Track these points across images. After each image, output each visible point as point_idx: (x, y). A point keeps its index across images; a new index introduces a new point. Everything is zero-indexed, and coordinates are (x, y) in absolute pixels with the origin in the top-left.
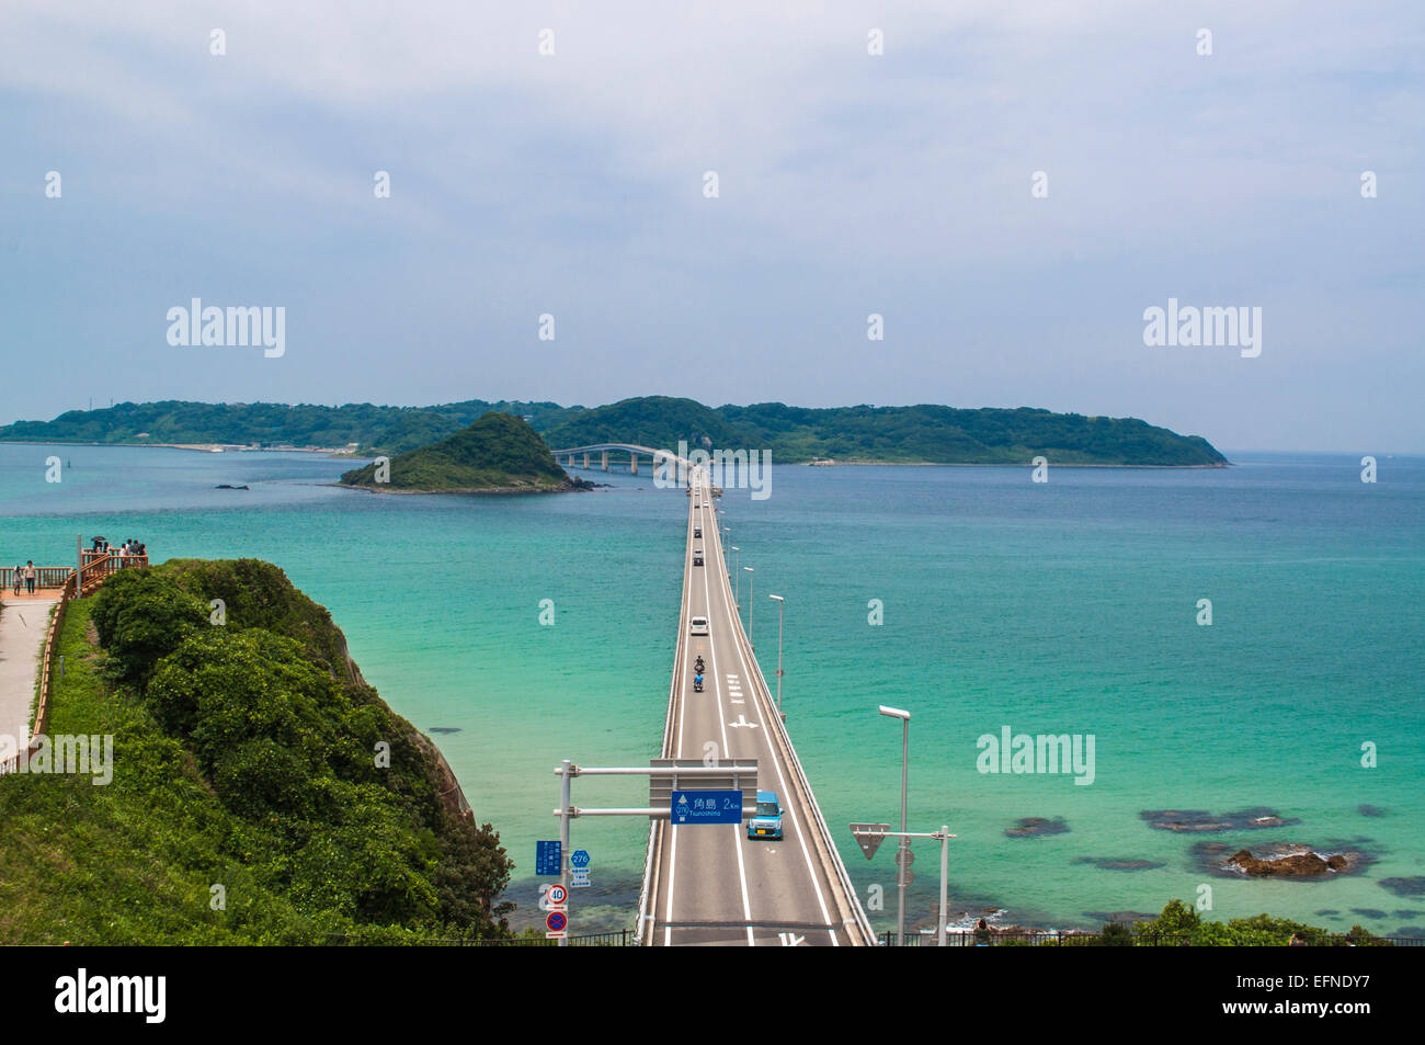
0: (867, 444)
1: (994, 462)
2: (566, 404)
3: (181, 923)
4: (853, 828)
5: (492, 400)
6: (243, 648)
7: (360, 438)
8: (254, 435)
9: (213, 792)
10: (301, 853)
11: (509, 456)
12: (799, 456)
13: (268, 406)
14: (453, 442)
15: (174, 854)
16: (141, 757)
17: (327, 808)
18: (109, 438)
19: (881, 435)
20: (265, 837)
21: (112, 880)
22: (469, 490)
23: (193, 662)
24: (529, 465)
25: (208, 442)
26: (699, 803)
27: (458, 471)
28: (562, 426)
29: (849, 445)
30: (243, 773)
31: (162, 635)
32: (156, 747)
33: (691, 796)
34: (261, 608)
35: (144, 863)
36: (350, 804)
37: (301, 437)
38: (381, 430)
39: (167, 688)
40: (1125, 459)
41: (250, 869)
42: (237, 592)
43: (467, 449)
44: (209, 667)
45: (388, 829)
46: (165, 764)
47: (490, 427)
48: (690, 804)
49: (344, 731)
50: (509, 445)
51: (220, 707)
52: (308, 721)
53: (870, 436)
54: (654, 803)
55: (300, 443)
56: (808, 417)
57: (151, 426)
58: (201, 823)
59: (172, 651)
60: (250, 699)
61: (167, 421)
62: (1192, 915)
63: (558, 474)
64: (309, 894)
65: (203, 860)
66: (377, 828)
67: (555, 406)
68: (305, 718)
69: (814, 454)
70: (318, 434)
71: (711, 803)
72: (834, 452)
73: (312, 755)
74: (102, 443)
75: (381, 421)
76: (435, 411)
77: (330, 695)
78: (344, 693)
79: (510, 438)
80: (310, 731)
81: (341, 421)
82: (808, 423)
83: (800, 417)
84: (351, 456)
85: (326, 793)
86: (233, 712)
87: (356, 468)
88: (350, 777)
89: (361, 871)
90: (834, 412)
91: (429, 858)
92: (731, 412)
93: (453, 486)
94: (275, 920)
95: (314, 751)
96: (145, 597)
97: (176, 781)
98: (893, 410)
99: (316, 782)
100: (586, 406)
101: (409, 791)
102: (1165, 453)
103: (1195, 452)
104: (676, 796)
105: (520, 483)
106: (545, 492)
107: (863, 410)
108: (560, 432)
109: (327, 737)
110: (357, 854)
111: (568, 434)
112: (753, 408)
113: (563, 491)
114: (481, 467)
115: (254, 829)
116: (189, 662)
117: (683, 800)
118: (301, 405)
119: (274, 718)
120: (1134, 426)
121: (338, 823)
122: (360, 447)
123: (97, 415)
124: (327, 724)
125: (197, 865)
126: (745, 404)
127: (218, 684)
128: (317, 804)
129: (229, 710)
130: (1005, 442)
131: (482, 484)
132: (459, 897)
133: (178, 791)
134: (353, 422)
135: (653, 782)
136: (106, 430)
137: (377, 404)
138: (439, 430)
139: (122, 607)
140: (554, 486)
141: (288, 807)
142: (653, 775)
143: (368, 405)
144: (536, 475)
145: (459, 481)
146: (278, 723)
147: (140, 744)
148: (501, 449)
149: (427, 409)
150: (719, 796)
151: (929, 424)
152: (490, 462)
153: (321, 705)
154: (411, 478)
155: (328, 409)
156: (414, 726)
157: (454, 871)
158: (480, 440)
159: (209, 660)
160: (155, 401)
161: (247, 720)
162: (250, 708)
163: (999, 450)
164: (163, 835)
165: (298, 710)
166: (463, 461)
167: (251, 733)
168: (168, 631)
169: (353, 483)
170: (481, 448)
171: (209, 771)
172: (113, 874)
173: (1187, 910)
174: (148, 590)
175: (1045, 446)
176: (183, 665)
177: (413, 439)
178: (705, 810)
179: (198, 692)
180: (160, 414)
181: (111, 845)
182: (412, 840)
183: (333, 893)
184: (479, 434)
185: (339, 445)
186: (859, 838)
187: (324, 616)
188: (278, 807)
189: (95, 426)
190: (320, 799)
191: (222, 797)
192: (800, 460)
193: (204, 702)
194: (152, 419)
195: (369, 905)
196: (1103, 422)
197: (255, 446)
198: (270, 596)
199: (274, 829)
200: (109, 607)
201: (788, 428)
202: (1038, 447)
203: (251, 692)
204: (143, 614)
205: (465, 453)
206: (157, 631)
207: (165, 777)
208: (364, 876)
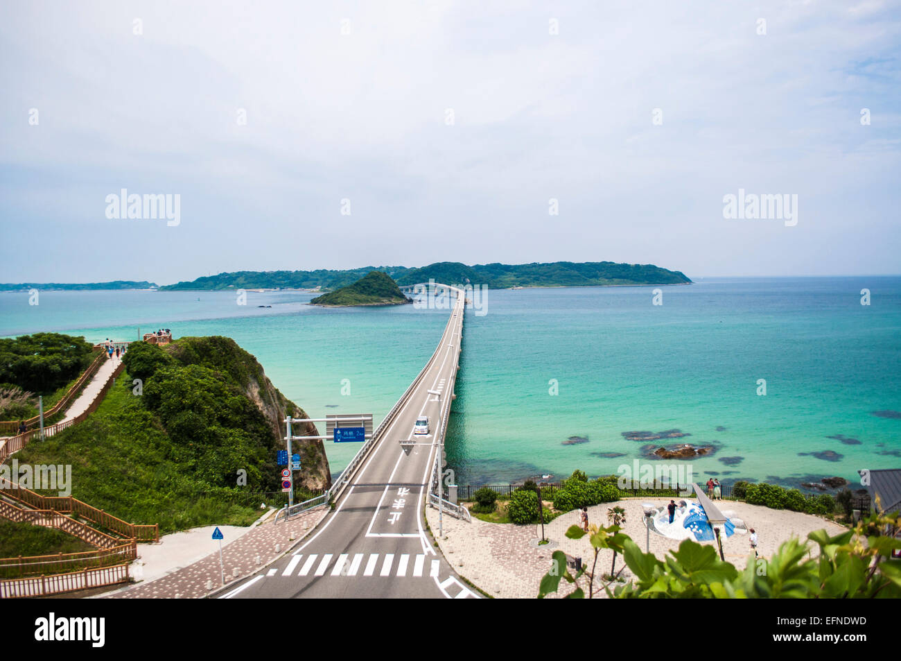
0: (537, 279)
1: (590, 285)
2: (408, 267)
3: (135, 488)
4: (400, 442)
5: (377, 266)
6: (181, 373)
7: (322, 284)
8: (278, 285)
9: (167, 433)
10: (201, 458)
11: (381, 290)
12: (507, 285)
13: (283, 272)
14: (357, 284)
15: (141, 460)
16: (133, 420)
17: (215, 439)
18: (217, 288)
19: (543, 276)
20: (186, 451)
21: (106, 470)
22: (364, 305)
23: (160, 379)
24: (389, 293)
25: (257, 288)
26: (346, 433)
27: (359, 297)
28: (405, 276)
29: (528, 280)
30: (178, 425)
31: (148, 368)
32: (141, 415)
33: (342, 430)
34: (222, 356)
35: (124, 463)
36: (226, 437)
37: (296, 285)
38: (330, 280)
39: (148, 390)
40: (647, 282)
41: (178, 465)
42: (210, 350)
43: (363, 287)
44: (165, 381)
45: (241, 447)
46: (144, 422)
47: (373, 277)
48: (342, 433)
49: (226, 406)
50: (381, 285)
51: (169, 398)
52: (208, 403)
53: (537, 276)
54: (328, 434)
55: (296, 287)
56: (511, 269)
57: (234, 282)
58: (158, 446)
59: (152, 375)
60: (183, 394)
61: (241, 280)
62: (584, 476)
63: (402, 296)
64: (202, 475)
65: (153, 462)
66: (236, 447)
67: (404, 268)
68: (207, 401)
69: (513, 284)
70: (304, 283)
71: (351, 433)
72: (523, 283)
73: (209, 417)
74: (215, 290)
75: (330, 277)
76: (352, 272)
77: (221, 392)
78: (229, 391)
79: (381, 282)
80: (209, 407)
81: (312, 277)
82: (511, 271)
83: (507, 268)
84: (318, 292)
85: (214, 433)
86: (174, 400)
87: (317, 297)
88: (228, 426)
89: (226, 465)
90: (523, 266)
91: (260, 459)
92: (478, 268)
93: (357, 303)
94: (176, 486)
95: (210, 415)
96: (142, 353)
97: (148, 429)
98: (547, 264)
99: (210, 428)
100: (417, 267)
101: (257, 432)
102: (664, 279)
103: (677, 278)
104: (336, 430)
105: (385, 301)
106: (396, 305)
107: (534, 265)
108: (405, 279)
109: (217, 409)
110: (226, 458)
111: (408, 279)
112: (487, 266)
113: (404, 304)
114: (369, 294)
115: (182, 448)
116: (158, 379)
117: (339, 432)
118: (297, 271)
119: (192, 402)
120: (651, 268)
121: (220, 446)
122: (322, 288)
123: (212, 278)
124: (217, 404)
125: (151, 464)
126: (484, 264)
127: (169, 388)
128: (209, 437)
129: (173, 399)
130: (596, 276)
131: (370, 302)
132: (272, 475)
133: (149, 433)
134: (319, 278)
135: (327, 425)
136: (216, 284)
137: (329, 269)
138: (354, 279)
139: (133, 357)
140: (400, 302)
141: (198, 439)
142: (328, 422)
143: (325, 270)
144: (392, 298)
145: (360, 301)
146: (194, 404)
147: (134, 414)
148: (377, 287)
149: (349, 271)
150: (354, 430)
151: (561, 270)
152: (373, 292)
153: (216, 396)
154: (339, 300)
155: (308, 272)
156: (296, 404)
157: (271, 465)
158: (368, 283)
159: (166, 379)
160: (236, 271)
161: (182, 403)
162: (183, 398)
163: (593, 280)
164: (138, 451)
165: (204, 398)
166: (361, 292)
167: (183, 408)
168: (152, 366)
169: (316, 303)
170: (369, 287)
171: (165, 425)
172: (108, 467)
173: (582, 474)
174: (144, 350)
175: (613, 277)
176: (156, 381)
177: (343, 284)
178: (349, 436)
179: (161, 392)
180: (238, 277)
181: (110, 456)
182: (252, 452)
183: (213, 475)
184: (368, 281)
185: (312, 288)
186: (403, 446)
187: (253, 359)
188: (194, 439)
189: (211, 283)
190: (211, 435)
191: (170, 435)
192: (508, 287)
193: (163, 396)
194: (235, 279)
195: (231, 479)
196: (637, 266)
197: (278, 289)
198: (226, 351)
199: (191, 448)
200: (129, 357)
201: (503, 274)
202: (610, 278)
203: (183, 392)
204: (141, 359)
205: (362, 289)
206: (146, 367)
207: (143, 427)
208: (227, 467)
